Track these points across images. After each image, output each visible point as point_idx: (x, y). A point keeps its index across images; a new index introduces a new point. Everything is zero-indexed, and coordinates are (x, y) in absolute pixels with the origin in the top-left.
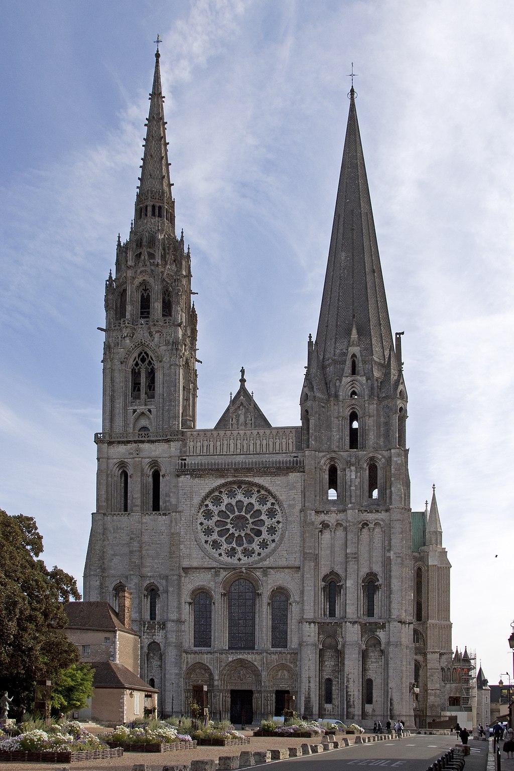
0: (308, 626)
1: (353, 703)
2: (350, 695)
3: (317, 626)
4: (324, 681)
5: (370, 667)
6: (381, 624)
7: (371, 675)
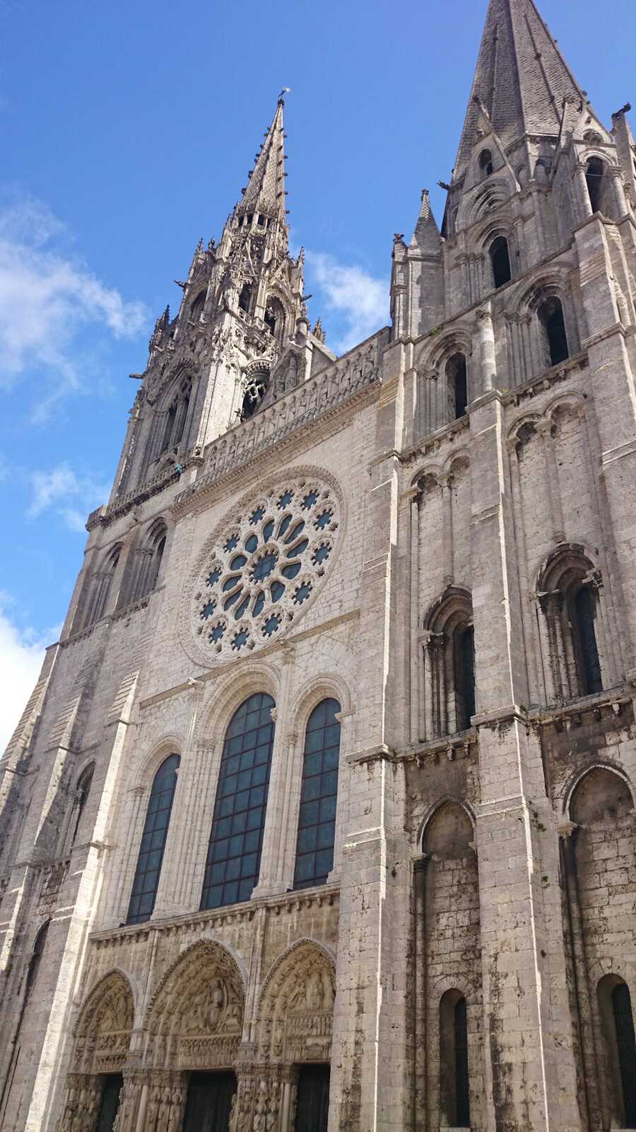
0: (366, 775)
1: (526, 1116)
2: (510, 1066)
3: (401, 772)
4: (434, 1004)
5: (607, 912)
6: (616, 708)
7: (615, 952)
